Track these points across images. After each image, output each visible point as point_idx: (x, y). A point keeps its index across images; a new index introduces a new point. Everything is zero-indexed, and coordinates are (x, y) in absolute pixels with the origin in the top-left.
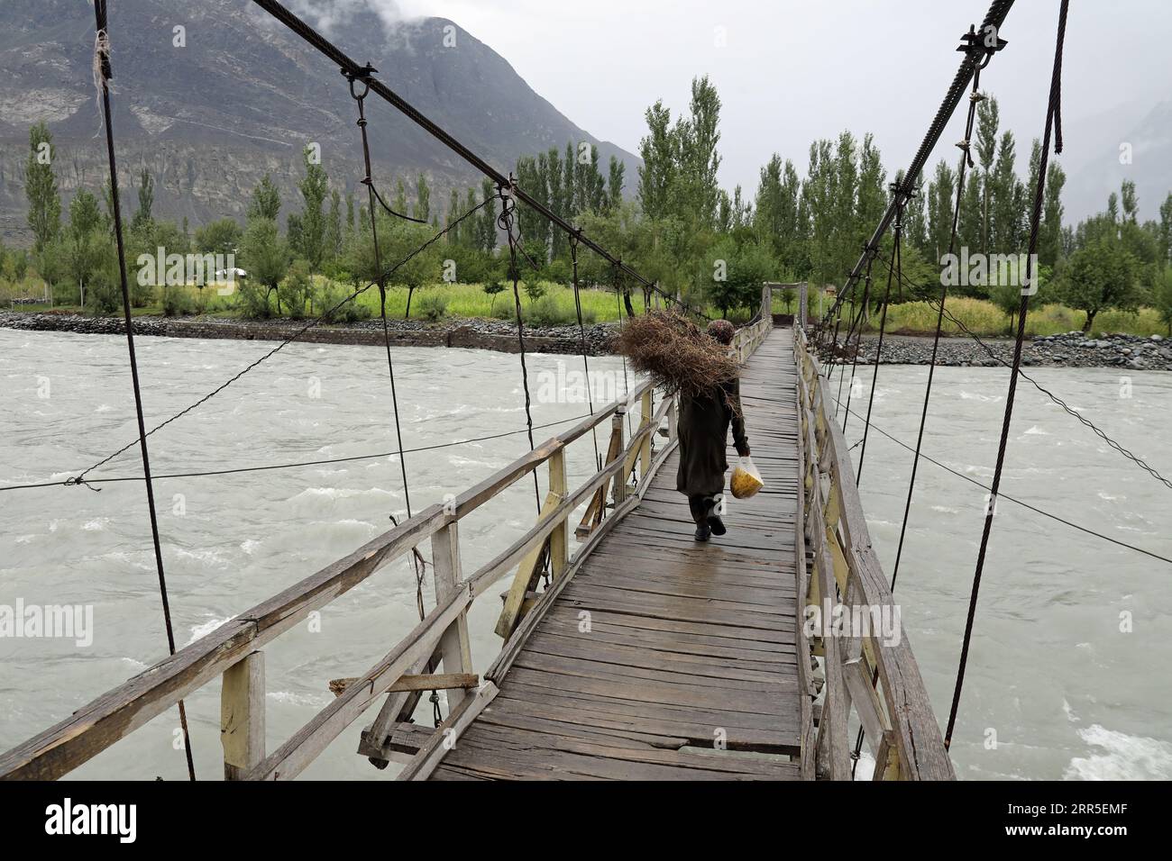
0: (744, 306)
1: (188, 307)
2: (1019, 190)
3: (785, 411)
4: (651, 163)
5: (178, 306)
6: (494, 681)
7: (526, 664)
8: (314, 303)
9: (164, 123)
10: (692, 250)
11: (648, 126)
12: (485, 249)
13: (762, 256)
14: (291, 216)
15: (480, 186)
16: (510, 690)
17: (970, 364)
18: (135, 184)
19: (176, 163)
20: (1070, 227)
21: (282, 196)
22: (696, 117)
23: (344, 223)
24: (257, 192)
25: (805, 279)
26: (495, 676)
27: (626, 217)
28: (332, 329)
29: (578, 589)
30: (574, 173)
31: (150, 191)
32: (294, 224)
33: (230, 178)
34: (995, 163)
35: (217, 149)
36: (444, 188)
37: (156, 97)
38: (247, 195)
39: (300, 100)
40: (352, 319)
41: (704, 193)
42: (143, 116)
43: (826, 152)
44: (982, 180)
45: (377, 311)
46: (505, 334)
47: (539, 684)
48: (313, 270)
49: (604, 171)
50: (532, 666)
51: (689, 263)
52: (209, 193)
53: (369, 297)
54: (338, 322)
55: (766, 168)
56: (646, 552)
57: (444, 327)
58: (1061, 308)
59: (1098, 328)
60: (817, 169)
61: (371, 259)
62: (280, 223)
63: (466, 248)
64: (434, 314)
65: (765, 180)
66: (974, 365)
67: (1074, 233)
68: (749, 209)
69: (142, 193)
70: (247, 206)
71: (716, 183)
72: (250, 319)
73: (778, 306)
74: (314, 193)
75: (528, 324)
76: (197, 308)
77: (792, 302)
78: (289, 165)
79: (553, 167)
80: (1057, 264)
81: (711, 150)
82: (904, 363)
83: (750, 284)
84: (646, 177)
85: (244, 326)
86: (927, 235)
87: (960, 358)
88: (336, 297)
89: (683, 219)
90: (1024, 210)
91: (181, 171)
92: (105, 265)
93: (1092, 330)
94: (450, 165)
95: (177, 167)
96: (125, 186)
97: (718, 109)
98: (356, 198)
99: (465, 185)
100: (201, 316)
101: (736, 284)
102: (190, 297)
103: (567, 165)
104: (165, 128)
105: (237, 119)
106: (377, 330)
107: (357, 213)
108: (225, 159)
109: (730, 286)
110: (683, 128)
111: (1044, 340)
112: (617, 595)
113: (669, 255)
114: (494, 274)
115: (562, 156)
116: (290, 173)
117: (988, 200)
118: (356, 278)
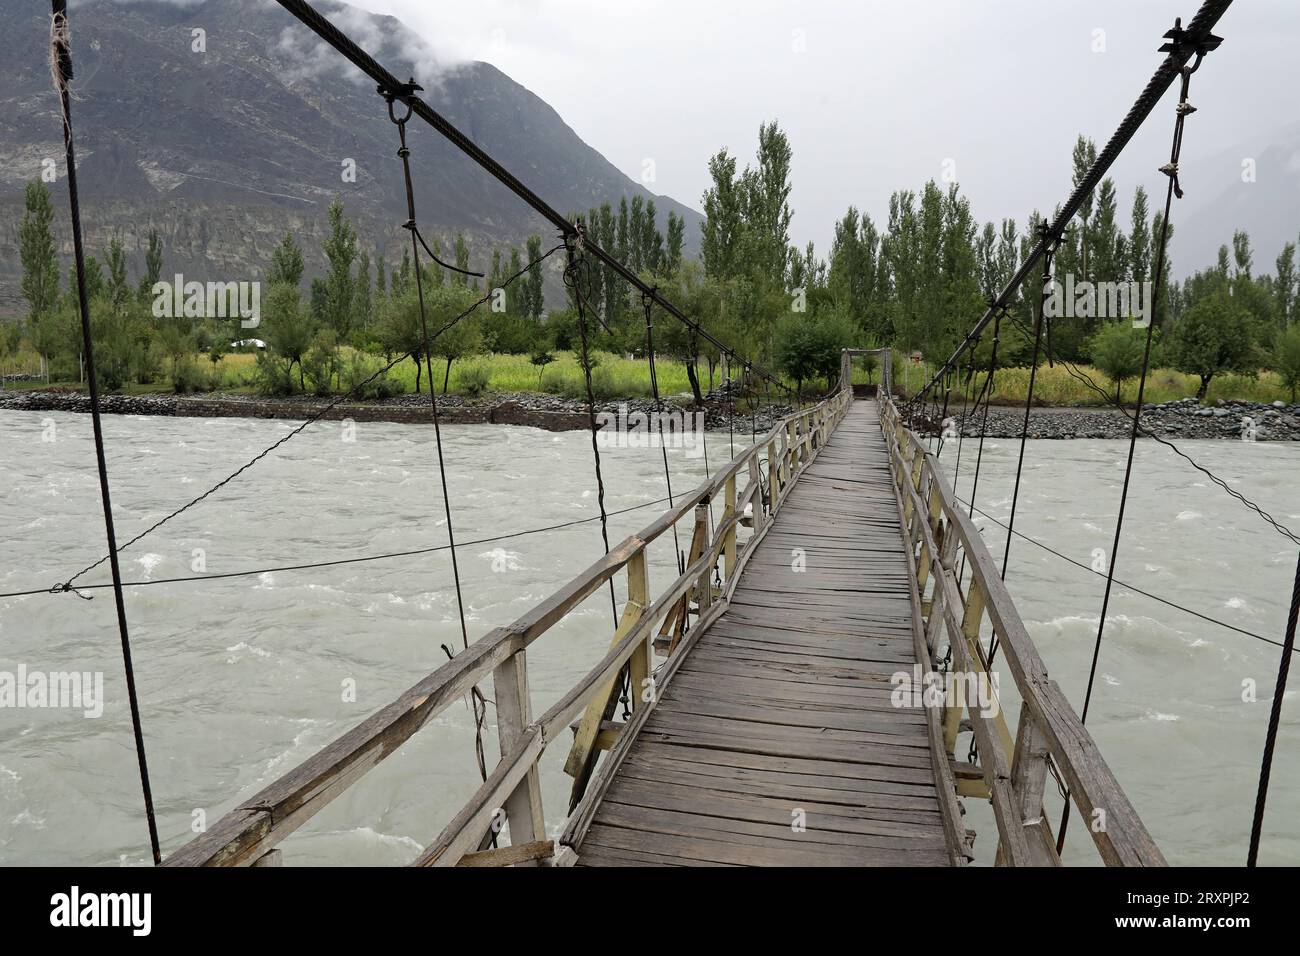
0: (821, 375)
1: (201, 382)
2: (1120, 242)
3: (881, 495)
4: (715, 218)
5: (189, 381)
6: (572, 846)
7: (609, 819)
8: (341, 378)
9: (176, 180)
10: (761, 314)
11: (711, 176)
12: (531, 315)
13: (840, 320)
14: (316, 281)
15: (524, 246)
16: (591, 856)
17: (1073, 436)
18: (142, 246)
19: (188, 224)
20: (1177, 284)
21: (305, 259)
22: (764, 167)
23: (374, 288)
24: (278, 254)
25: (887, 344)
26: (572, 841)
27: (688, 278)
28: (361, 407)
29: (664, 718)
30: (628, 231)
31: (159, 254)
32: (318, 289)
33: (247, 239)
34: (1093, 214)
35: (233, 207)
36: (483, 249)
37: (165, 151)
38: (266, 258)
39: (324, 153)
40: (384, 395)
41: (774, 251)
42: (151, 172)
43: (908, 204)
44: (1080, 233)
45: (411, 386)
46: (555, 409)
47: (627, 846)
48: (339, 341)
49: (661, 227)
50: (617, 822)
51: (759, 329)
52: (224, 256)
53: (404, 370)
54: (368, 398)
55: (842, 222)
56: (741, 668)
57: (487, 403)
58: (1172, 372)
59: (1213, 394)
60: (898, 222)
61: (404, 328)
62: (303, 288)
63: (510, 315)
64: (475, 388)
65: (840, 236)
66: (1078, 437)
67: (1181, 289)
68: (822, 268)
69: (150, 257)
70: (266, 270)
71: (787, 239)
72: (270, 396)
73: (858, 376)
74: (341, 255)
75: (580, 398)
76: (210, 384)
77: (874, 370)
78: (313, 225)
79: (605, 224)
80: (1165, 323)
81: (781, 204)
82: (1000, 437)
83: (827, 351)
84: (709, 232)
85: (263, 404)
86: (1020, 294)
87: (1063, 430)
88: (366, 371)
89: (752, 280)
90: (1127, 265)
91: (193, 232)
92: (107, 337)
93: (1207, 397)
94: (492, 224)
95: (189, 229)
96: (131, 249)
97: (788, 158)
98: (387, 260)
99: (507, 245)
100: (215, 393)
101: (812, 352)
102: (203, 372)
103: (621, 222)
104: (176, 185)
105: (255, 174)
106: (412, 406)
107: (388, 277)
108: (241, 218)
109: (804, 354)
110: (750, 180)
111: (1155, 409)
112: (713, 725)
113: (735, 319)
114: (542, 343)
115: (615, 213)
116: (315, 234)
117: (1087, 254)
118: (387, 350)
